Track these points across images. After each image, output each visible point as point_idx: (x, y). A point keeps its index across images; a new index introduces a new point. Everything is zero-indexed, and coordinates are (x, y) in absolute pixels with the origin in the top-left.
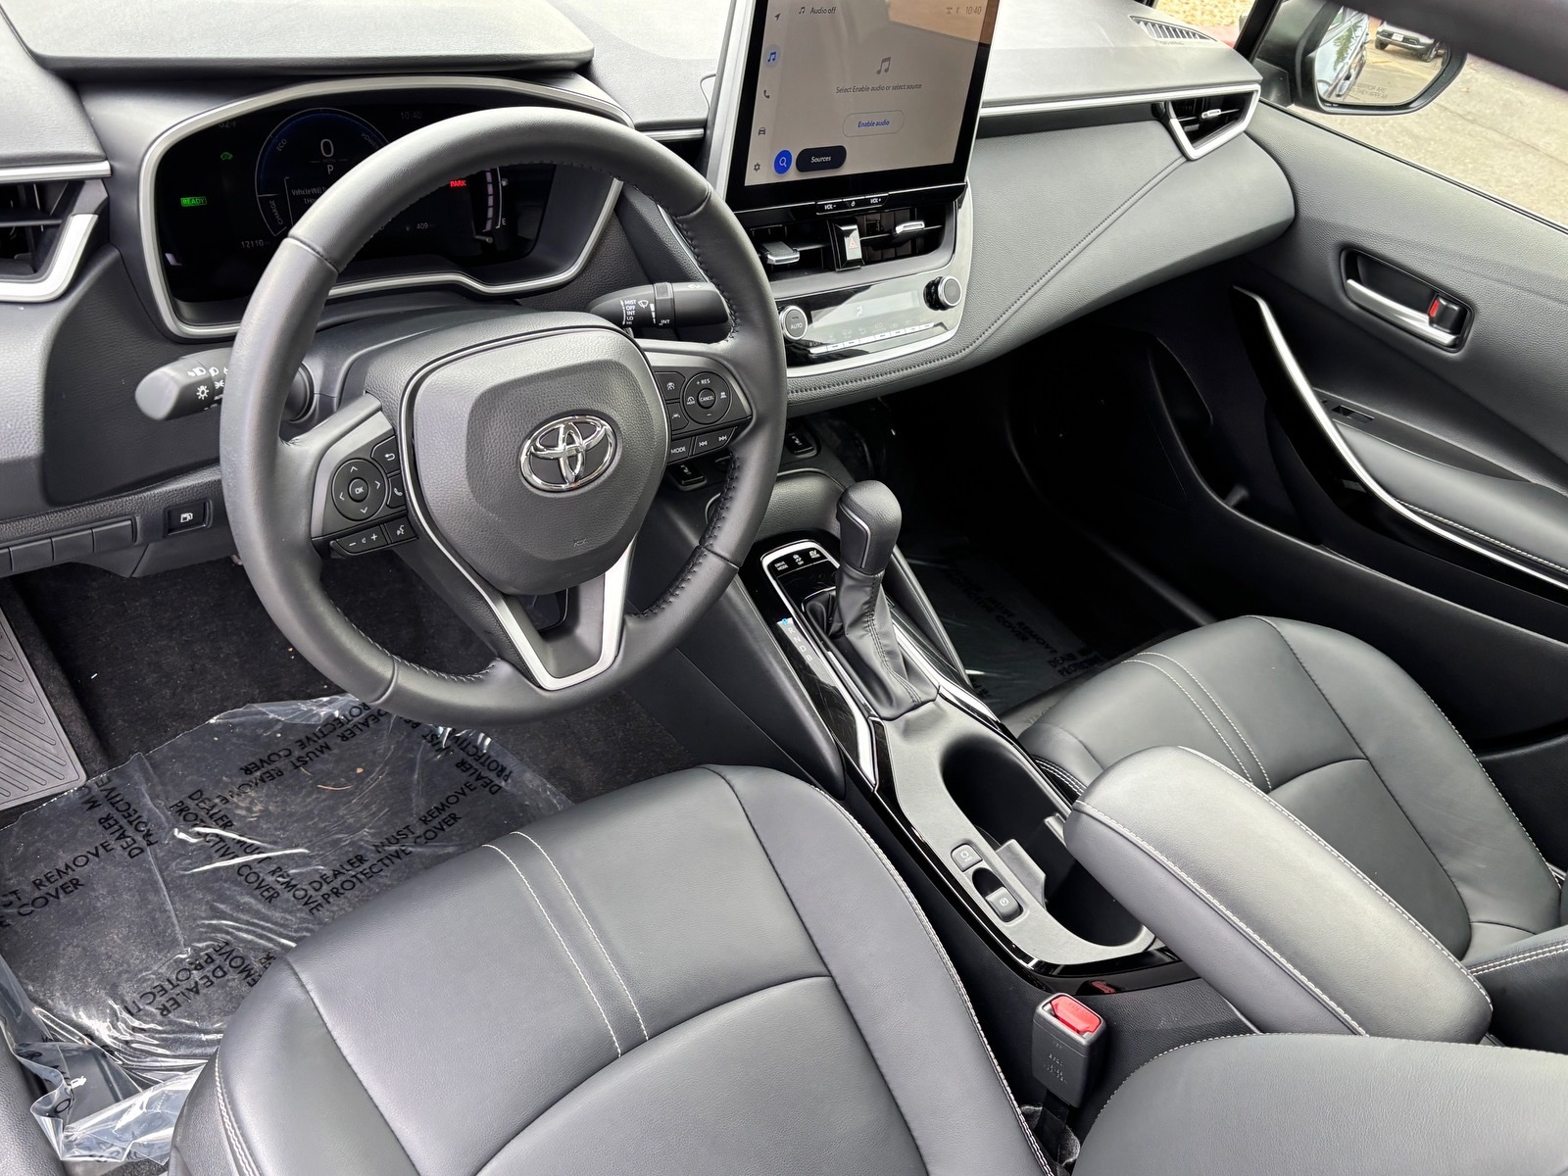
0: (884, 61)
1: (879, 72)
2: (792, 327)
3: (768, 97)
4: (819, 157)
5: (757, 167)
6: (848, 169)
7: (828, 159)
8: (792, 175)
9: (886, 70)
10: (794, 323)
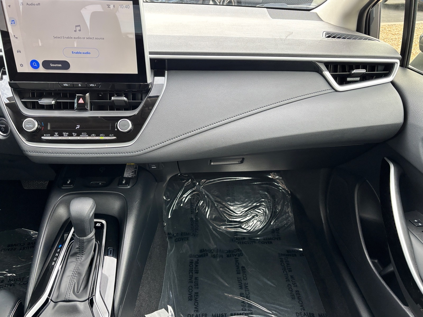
0: (76, 26)
1: (75, 31)
2: (27, 126)
3: (17, 38)
4: (55, 64)
5: (22, 65)
6: (71, 71)
7: (60, 65)
8: (41, 70)
9: (80, 30)
10: (29, 125)
